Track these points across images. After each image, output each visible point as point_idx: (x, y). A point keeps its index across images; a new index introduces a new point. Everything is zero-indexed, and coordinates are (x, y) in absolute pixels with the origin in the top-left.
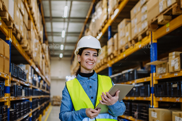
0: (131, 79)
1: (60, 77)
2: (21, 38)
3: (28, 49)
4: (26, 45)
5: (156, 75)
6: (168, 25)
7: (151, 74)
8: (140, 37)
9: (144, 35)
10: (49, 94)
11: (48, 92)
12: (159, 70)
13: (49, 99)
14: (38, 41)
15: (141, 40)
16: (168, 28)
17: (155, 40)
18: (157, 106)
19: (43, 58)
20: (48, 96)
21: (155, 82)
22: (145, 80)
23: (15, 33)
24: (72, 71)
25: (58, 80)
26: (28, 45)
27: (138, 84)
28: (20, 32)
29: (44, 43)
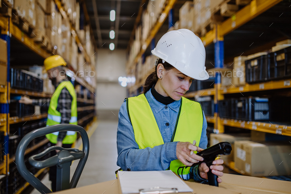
0: (193, 89)
1: (111, 78)
2: (31, 29)
3: (45, 44)
4: (40, 39)
5: (221, 87)
6: (234, 18)
7: (215, 86)
8: (204, 31)
9: (208, 29)
10: (94, 105)
11: (91, 102)
12: (224, 81)
13: (93, 111)
14: (67, 28)
15: (205, 36)
16: (235, 22)
17: (221, 36)
18: (222, 131)
19: (79, 51)
20: (91, 108)
21: (220, 97)
22: (209, 92)
23: (18, 23)
24: (127, 70)
25: (107, 83)
26: (43, 38)
27: (202, 97)
28: (29, 20)
29: (81, 28)
